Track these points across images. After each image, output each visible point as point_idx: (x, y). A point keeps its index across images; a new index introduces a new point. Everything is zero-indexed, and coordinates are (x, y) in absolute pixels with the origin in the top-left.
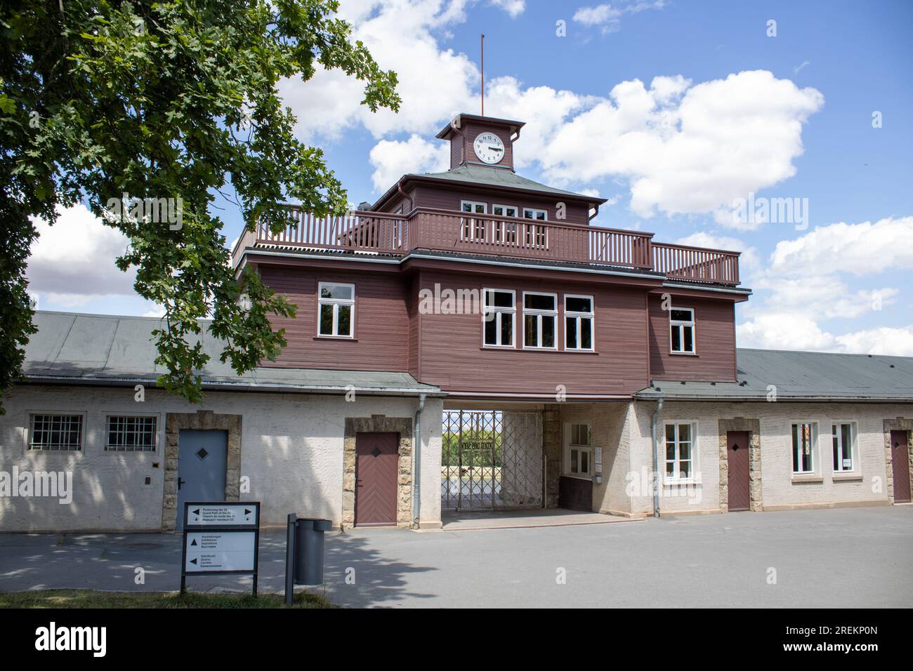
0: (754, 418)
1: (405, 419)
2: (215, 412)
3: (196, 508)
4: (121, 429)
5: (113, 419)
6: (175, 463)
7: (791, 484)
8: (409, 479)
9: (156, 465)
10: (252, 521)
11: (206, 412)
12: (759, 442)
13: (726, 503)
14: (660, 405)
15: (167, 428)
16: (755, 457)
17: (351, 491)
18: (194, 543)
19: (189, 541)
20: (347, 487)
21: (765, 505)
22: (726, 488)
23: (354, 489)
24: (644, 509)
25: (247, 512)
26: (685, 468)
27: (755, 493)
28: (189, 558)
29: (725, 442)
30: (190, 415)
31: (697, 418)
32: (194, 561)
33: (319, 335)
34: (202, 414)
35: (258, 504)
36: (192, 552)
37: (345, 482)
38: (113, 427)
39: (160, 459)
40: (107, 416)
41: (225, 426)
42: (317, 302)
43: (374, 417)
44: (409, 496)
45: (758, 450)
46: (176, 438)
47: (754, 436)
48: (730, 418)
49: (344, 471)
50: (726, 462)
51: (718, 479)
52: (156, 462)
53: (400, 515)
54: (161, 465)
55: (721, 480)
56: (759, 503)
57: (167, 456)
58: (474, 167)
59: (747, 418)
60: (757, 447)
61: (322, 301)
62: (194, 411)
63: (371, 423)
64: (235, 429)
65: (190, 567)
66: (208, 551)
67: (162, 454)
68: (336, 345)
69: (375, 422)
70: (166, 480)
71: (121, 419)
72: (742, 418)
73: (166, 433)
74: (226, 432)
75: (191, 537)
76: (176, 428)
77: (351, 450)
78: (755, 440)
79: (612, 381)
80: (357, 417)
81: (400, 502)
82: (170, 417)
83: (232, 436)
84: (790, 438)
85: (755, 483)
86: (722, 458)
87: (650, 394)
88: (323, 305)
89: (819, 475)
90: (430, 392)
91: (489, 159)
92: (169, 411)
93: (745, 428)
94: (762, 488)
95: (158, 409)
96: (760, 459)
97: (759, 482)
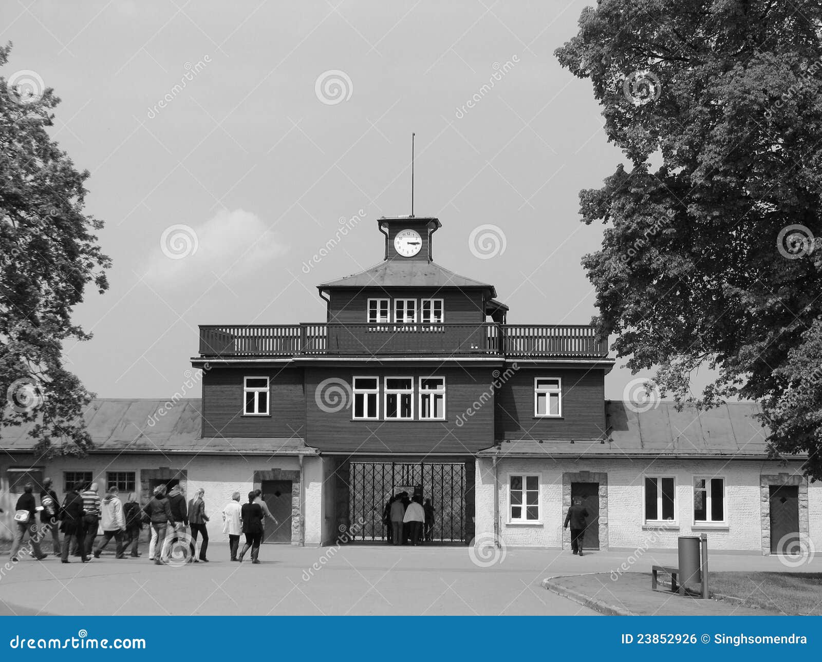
0: (602, 472)
1: (295, 472)
2: (170, 468)
4: (124, 480)
5: (110, 474)
7: (641, 530)
8: (298, 513)
11: (165, 468)
12: (606, 492)
14: (494, 461)
15: (141, 479)
16: (601, 506)
21: (610, 546)
26: (533, 514)
27: (601, 536)
29: (570, 491)
30: (155, 470)
31: (540, 472)
33: (245, 413)
34: (162, 470)
38: (110, 479)
40: (107, 472)
42: (243, 391)
43: (273, 470)
44: (298, 524)
45: (605, 499)
46: (148, 485)
48: (575, 471)
53: (293, 537)
56: (606, 544)
58: (395, 261)
59: (593, 472)
60: (603, 497)
61: (246, 389)
62: (158, 468)
63: (272, 475)
68: (256, 420)
69: (274, 473)
71: (115, 474)
72: (588, 472)
73: (142, 482)
76: (147, 478)
78: (602, 488)
80: (262, 470)
81: (293, 528)
82: (144, 472)
84: (641, 490)
85: (601, 527)
86: (564, 504)
87: (487, 453)
88: (247, 393)
89: (680, 524)
90: (307, 452)
91: (408, 252)
92: (143, 468)
93: (591, 481)
94: (607, 532)
95: (135, 467)
96: (606, 507)
97: (604, 527)
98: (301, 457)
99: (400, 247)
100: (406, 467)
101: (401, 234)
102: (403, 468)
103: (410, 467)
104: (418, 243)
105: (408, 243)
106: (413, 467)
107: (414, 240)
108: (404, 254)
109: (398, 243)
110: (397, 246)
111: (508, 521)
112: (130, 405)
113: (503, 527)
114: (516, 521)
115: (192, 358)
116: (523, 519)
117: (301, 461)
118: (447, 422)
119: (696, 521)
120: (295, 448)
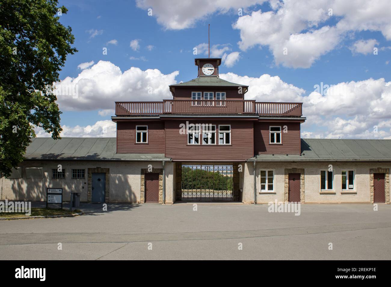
0: (302, 168)
1: (160, 169)
2: (102, 167)
3: (49, 189)
4: (80, 173)
5: (74, 170)
6: (91, 183)
7: (319, 194)
8: (162, 188)
9: (85, 183)
10: (61, 193)
11: (99, 167)
12: (304, 178)
13: (287, 200)
14: (255, 164)
15: (88, 172)
16: (301, 183)
17: (143, 191)
18: (49, 197)
19: (48, 196)
20: (142, 190)
21: (305, 202)
22: (287, 194)
23: (144, 191)
24: (250, 201)
25: (60, 190)
26: (271, 187)
27: (302, 197)
28: (48, 200)
29: (288, 177)
30: (94, 169)
32: (49, 201)
33: (136, 142)
34: (98, 168)
35: (62, 189)
36: (49, 199)
37: (141, 189)
38: (74, 172)
39: (86, 181)
40: (72, 169)
41: (105, 172)
42: (135, 132)
44: (162, 193)
45: (303, 180)
46: (91, 175)
47: (301, 175)
48: (290, 168)
49: (141, 185)
50: (288, 185)
51: (284, 191)
52: (85, 182)
53: (160, 199)
54: (87, 183)
55: (285, 192)
56: (303, 201)
57: (88, 180)
58: (202, 77)
59: (298, 168)
60: (303, 179)
61: (137, 131)
62: (95, 167)
64: (107, 172)
65: (48, 202)
66: (52, 199)
67: (87, 180)
68: (142, 145)
70: (88, 188)
71: (80, 170)
72: (296, 168)
73: (88, 174)
74: (105, 173)
75: (49, 195)
76: (90, 172)
77: (143, 179)
78: (302, 177)
79: (238, 155)
80: (145, 168)
81: (159, 195)
82: (89, 169)
83: (106, 175)
84: (319, 177)
85: (302, 193)
86: (286, 183)
87: (251, 160)
88: (137, 133)
89: (336, 191)
90: (166, 160)
91: (208, 73)
92: (88, 167)
93: (297, 172)
94: (304, 195)
95: (85, 167)
96: (304, 184)
97: (303, 193)
98: (163, 162)
99: (205, 71)
100: (207, 167)
101: (205, 66)
102: (205, 168)
103: (208, 167)
104: (213, 70)
105: (208, 70)
106: (210, 168)
107: (211, 68)
108: (207, 74)
109: (204, 69)
110: (203, 71)
111: (260, 191)
112: (84, 140)
113: (258, 194)
114: (263, 191)
115: (112, 117)
116: (266, 190)
117: (163, 164)
118: (232, 146)
119: (343, 190)
120: (160, 158)
